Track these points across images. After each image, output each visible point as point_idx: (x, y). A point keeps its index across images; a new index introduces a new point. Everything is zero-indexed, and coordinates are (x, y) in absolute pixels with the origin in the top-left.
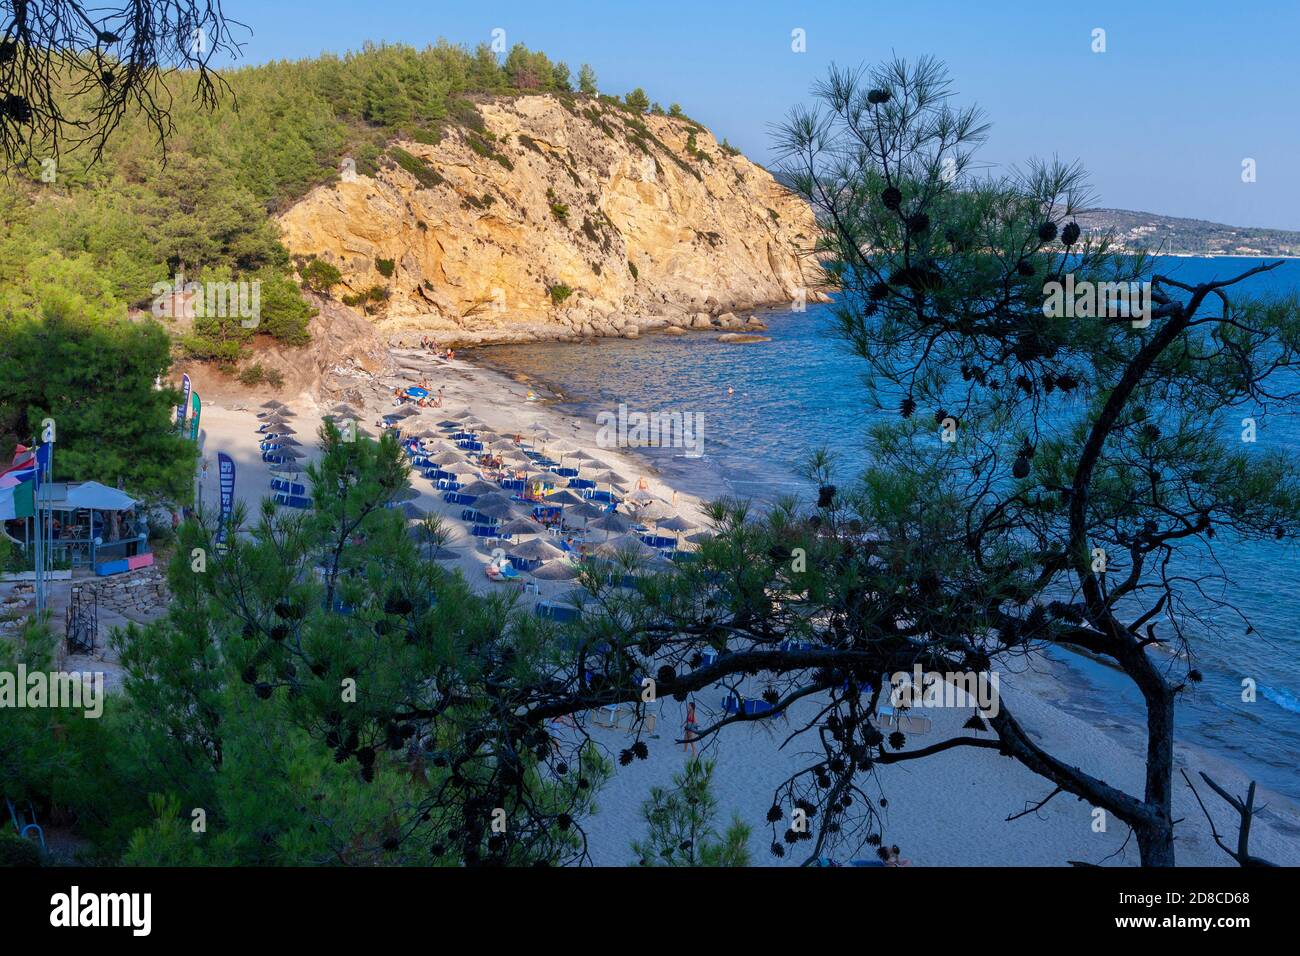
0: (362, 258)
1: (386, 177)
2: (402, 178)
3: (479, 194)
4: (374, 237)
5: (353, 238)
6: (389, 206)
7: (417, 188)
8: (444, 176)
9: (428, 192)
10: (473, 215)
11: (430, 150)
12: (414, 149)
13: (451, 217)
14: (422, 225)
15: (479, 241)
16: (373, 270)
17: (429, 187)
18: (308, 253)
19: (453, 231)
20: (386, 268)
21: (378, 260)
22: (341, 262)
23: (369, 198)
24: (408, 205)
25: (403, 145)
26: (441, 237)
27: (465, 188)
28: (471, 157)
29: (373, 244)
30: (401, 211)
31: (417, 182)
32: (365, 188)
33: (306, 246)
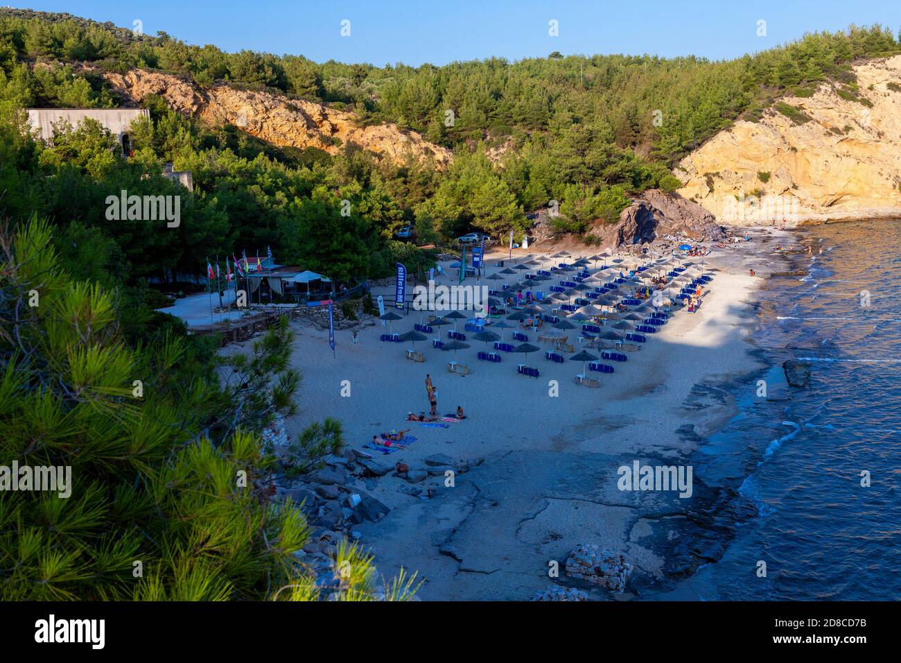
0: (749, 172)
1: (768, 121)
2: (782, 121)
3: (841, 126)
4: (757, 159)
5: (743, 161)
6: (768, 139)
7: (791, 126)
8: (813, 116)
9: (798, 128)
10: (835, 139)
11: (806, 102)
12: (792, 101)
13: (814, 143)
14: (794, 149)
15: (837, 156)
16: (755, 179)
17: (799, 124)
18: (715, 172)
19: (815, 151)
20: (764, 177)
21: (760, 173)
22: (735, 176)
23: (753, 135)
24: (783, 137)
25: (786, 100)
26: (807, 155)
27: (830, 123)
28: (836, 103)
29: (755, 163)
30: (778, 142)
31: (791, 122)
32: (751, 130)
33: (714, 167)
